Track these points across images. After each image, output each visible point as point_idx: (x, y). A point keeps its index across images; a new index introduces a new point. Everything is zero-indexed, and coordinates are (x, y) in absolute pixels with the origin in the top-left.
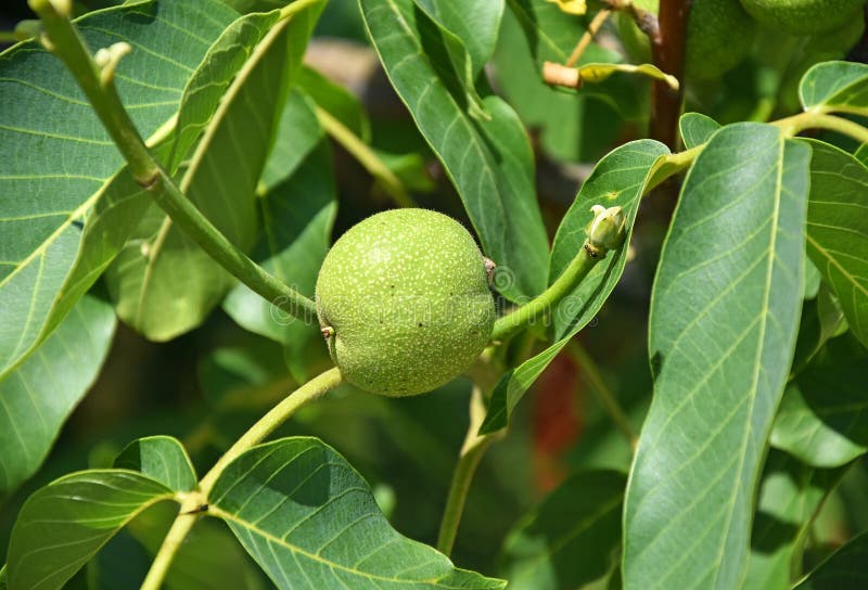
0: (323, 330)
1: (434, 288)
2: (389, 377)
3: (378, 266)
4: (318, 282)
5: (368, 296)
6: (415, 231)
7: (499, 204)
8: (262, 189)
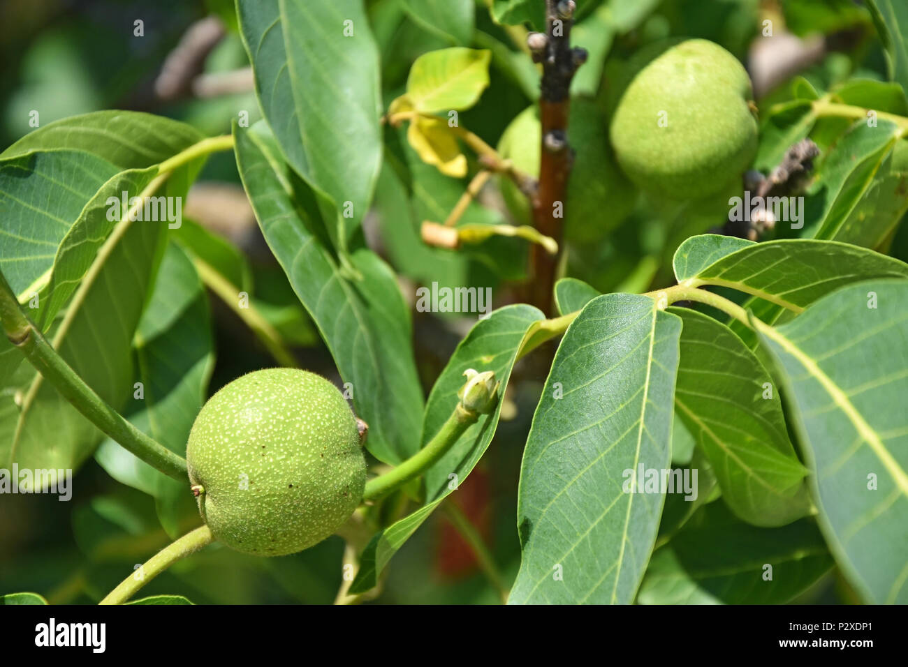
0: (193, 488)
1: (305, 449)
2: (258, 538)
3: (248, 427)
4: (190, 440)
5: (239, 456)
6: (287, 391)
7: (374, 363)
8: (139, 340)
